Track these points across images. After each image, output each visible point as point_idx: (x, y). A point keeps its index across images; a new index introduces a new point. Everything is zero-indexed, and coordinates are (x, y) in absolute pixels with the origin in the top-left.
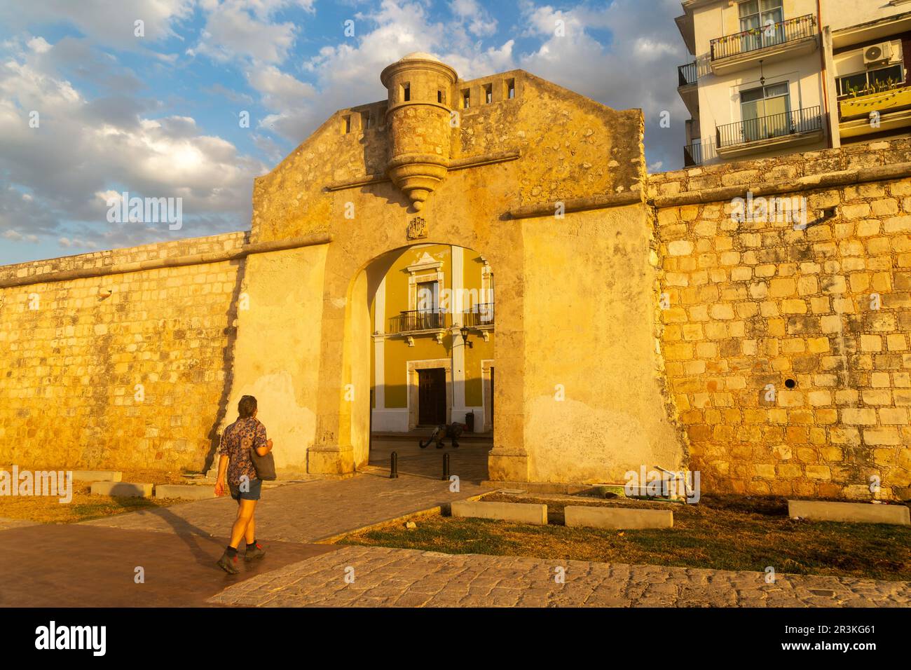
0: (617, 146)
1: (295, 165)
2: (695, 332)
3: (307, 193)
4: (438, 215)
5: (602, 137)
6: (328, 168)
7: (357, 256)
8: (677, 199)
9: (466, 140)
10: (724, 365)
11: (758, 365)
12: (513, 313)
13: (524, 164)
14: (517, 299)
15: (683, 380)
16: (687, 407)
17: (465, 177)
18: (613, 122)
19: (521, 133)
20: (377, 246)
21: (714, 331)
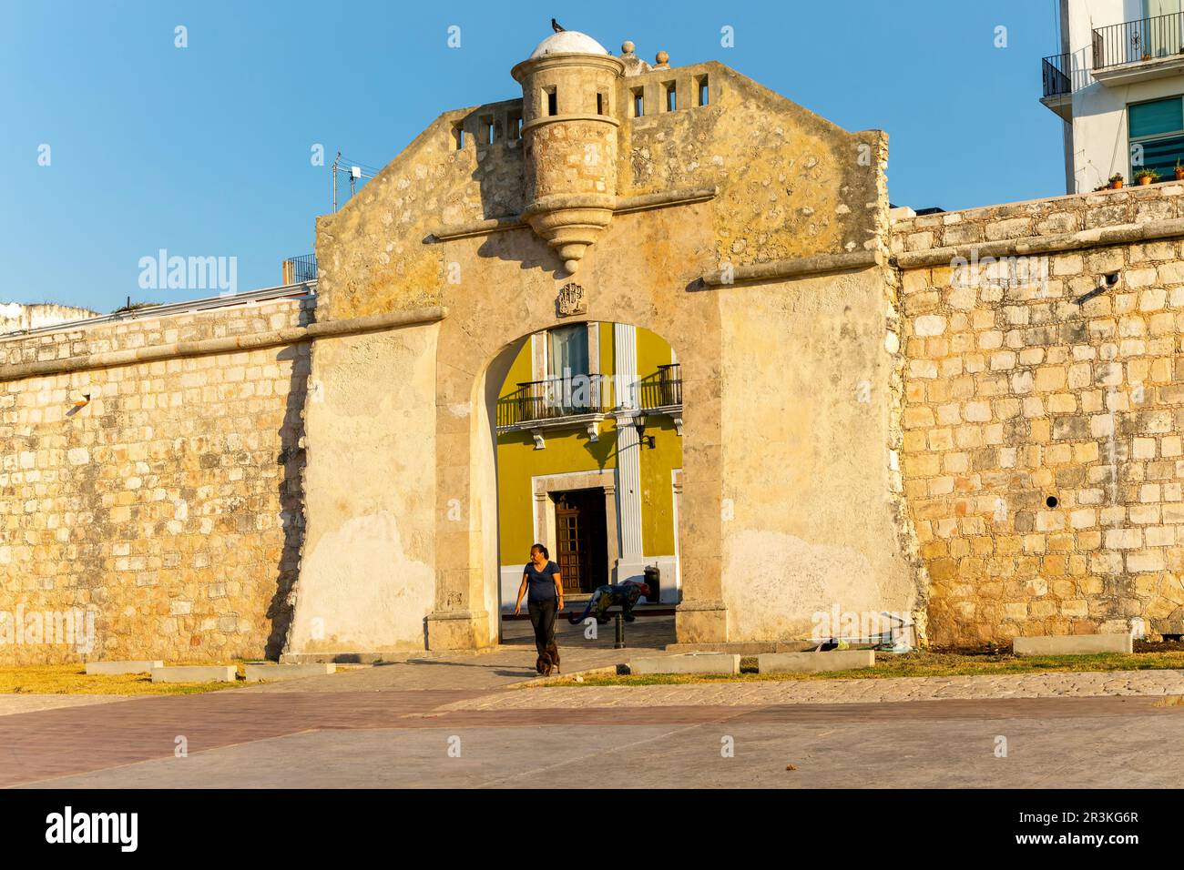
0: (847, 185)
1: (380, 198)
2: (943, 439)
3: (402, 242)
4: (601, 280)
5: (828, 170)
6: (432, 205)
7: (484, 340)
8: (927, 258)
9: (639, 167)
10: (976, 481)
11: (1016, 480)
12: (707, 420)
13: (722, 206)
14: (713, 401)
15: (925, 503)
16: (929, 537)
17: (639, 223)
18: (843, 149)
19: (717, 159)
20: (514, 325)
21: (966, 437)
